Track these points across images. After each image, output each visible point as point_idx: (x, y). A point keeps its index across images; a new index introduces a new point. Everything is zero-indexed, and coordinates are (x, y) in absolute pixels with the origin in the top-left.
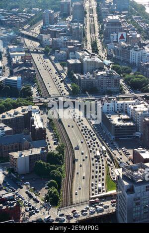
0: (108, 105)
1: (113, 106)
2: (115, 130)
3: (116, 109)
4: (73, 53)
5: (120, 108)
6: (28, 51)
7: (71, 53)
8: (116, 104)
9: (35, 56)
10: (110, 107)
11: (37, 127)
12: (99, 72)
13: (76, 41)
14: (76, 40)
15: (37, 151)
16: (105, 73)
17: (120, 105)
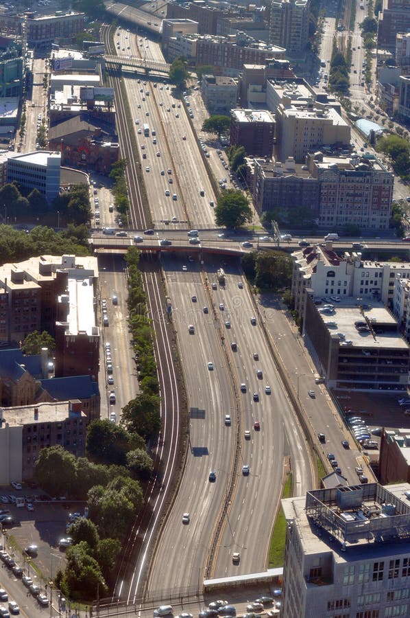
0: (331, 274)
1: (348, 278)
2: (341, 359)
3: (358, 287)
4: (259, 88)
5: (371, 286)
6: (115, 72)
7: (251, 87)
8: (359, 272)
9: (133, 89)
10: (336, 279)
11: (73, 331)
12: (325, 159)
13: (275, 49)
14: (280, 45)
15: (55, 413)
16: (347, 161)
17: (372, 277)
